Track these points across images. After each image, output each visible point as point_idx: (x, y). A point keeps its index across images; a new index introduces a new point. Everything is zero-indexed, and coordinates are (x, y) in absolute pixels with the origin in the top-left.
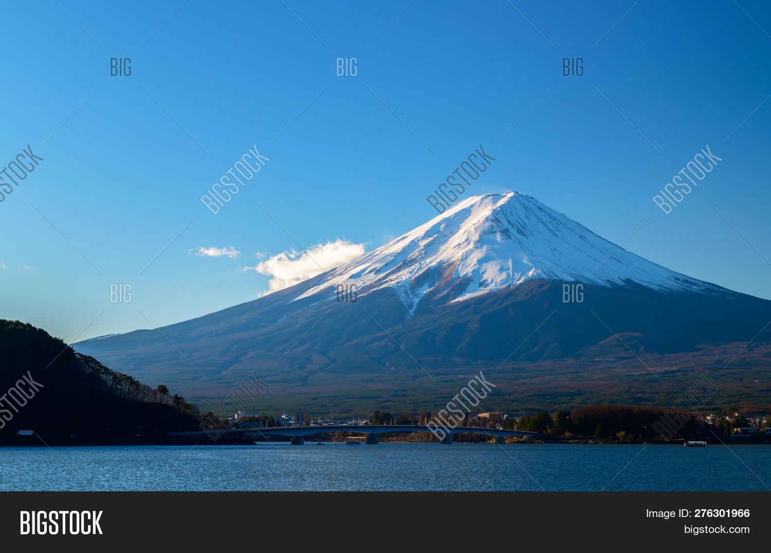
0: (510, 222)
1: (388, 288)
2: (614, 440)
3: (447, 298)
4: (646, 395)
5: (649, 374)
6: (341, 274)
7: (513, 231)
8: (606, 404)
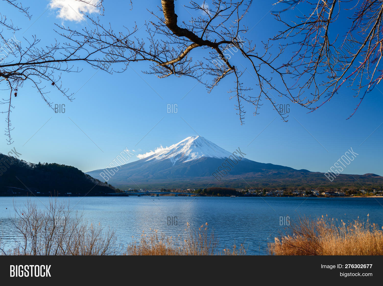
0: (198, 143)
1: (168, 159)
2: (217, 196)
3: (182, 161)
4: (229, 185)
5: (230, 180)
6: (157, 155)
7: (198, 145)
8: (219, 187)
